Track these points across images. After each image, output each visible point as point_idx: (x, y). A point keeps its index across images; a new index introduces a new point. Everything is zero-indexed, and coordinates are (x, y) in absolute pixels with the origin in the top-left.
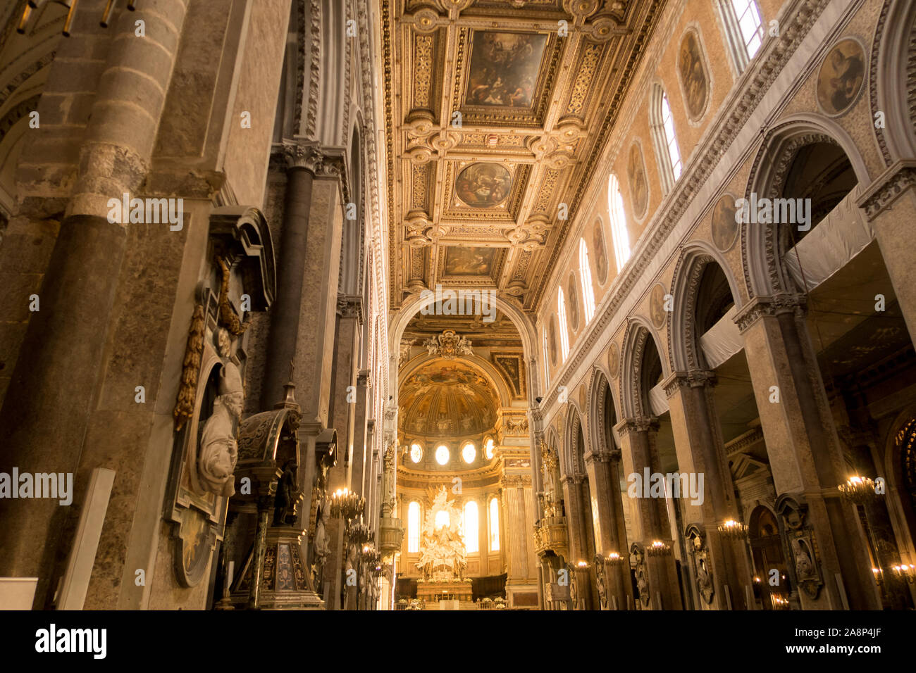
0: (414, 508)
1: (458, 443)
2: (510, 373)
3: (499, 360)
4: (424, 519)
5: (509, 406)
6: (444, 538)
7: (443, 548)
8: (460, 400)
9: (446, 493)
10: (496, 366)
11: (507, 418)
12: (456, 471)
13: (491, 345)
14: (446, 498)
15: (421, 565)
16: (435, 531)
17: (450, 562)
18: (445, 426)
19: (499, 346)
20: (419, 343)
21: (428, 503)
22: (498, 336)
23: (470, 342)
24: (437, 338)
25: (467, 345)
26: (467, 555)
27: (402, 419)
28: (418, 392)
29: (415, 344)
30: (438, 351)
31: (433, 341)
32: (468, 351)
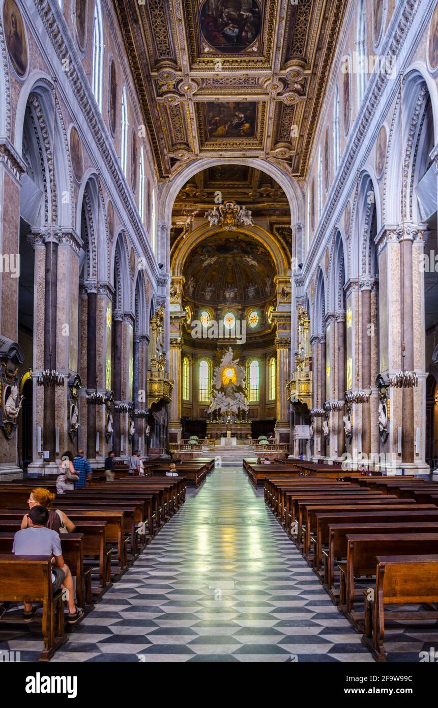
0: (204, 366)
1: (243, 310)
2: (286, 241)
3: (278, 229)
4: (214, 375)
5: (284, 274)
6: (229, 390)
7: (229, 398)
8: (245, 271)
9: (232, 354)
10: (274, 235)
11: (282, 286)
13: (270, 215)
14: (232, 357)
15: (210, 411)
16: (222, 385)
17: (234, 409)
18: (232, 295)
19: (279, 216)
20: (201, 215)
21: (216, 362)
22: (277, 205)
23: (250, 213)
24: (218, 209)
25: (247, 215)
26: (248, 403)
27: (191, 289)
28: (206, 263)
29: (197, 216)
30: (219, 221)
31: (214, 212)
32: (248, 221)
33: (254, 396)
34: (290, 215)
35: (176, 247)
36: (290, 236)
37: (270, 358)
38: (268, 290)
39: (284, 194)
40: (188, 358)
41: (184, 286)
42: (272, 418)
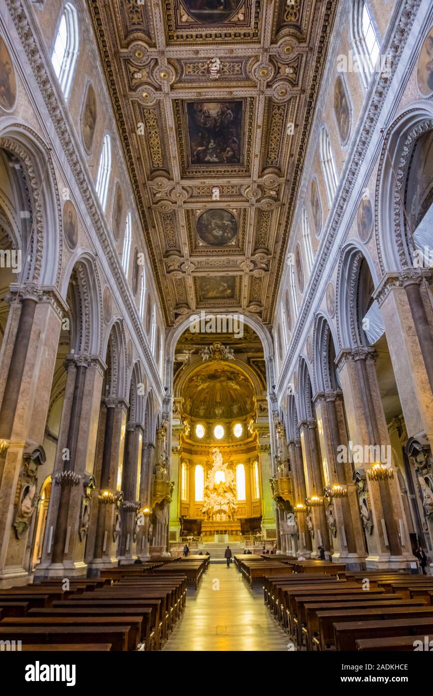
0: (199, 470)
1: (230, 423)
2: (261, 371)
3: (254, 362)
4: (207, 477)
5: (261, 394)
6: (221, 490)
7: (220, 498)
8: (230, 393)
9: (222, 459)
10: (251, 366)
11: (260, 403)
12: (229, 443)
13: (247, 352)
14: (222, 462)
15: (204, 510)
16: (214, 486)
17: (225, 508)
18: (221, 411)
19: (253, 352)
20: (196, 352)
21: (209, 466)
22: (252, 345)
23: (233, 351)
24: (209, 349)
25: (230, 353)
26: (237, 502)
27: (189, 408)
28: (200, 388)
29: (193, 353)
30: (210, 357)
31: (206, 351)
32: (231, 357)
33: (241, 496)
34: (262, 351)
35: (178, 376)
36: (264, 366)
37: (253, 461)
38: (248, 407)
39: (257, 337)
40: (186, 463)
41: (183, 405)
42: (258, 516)
